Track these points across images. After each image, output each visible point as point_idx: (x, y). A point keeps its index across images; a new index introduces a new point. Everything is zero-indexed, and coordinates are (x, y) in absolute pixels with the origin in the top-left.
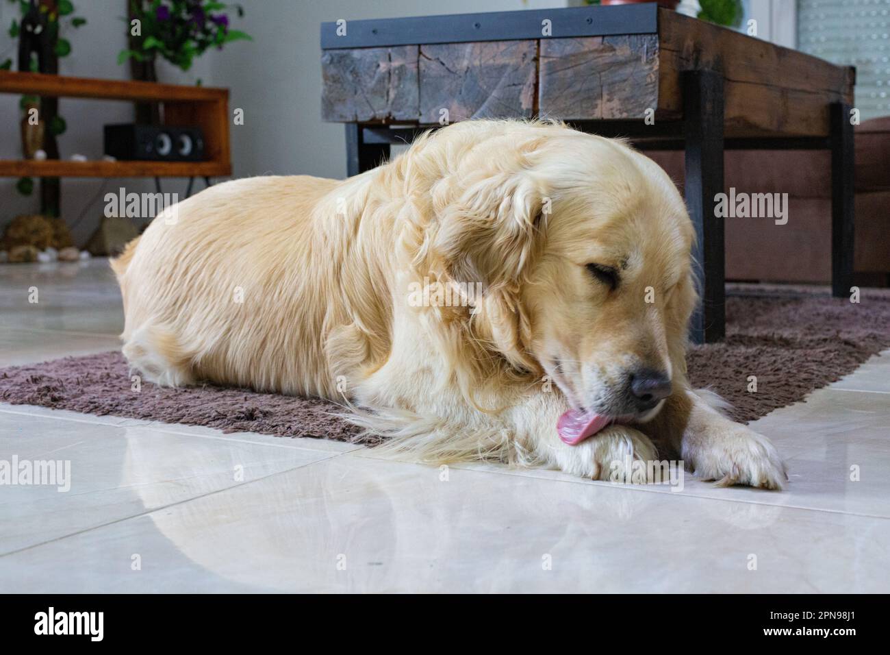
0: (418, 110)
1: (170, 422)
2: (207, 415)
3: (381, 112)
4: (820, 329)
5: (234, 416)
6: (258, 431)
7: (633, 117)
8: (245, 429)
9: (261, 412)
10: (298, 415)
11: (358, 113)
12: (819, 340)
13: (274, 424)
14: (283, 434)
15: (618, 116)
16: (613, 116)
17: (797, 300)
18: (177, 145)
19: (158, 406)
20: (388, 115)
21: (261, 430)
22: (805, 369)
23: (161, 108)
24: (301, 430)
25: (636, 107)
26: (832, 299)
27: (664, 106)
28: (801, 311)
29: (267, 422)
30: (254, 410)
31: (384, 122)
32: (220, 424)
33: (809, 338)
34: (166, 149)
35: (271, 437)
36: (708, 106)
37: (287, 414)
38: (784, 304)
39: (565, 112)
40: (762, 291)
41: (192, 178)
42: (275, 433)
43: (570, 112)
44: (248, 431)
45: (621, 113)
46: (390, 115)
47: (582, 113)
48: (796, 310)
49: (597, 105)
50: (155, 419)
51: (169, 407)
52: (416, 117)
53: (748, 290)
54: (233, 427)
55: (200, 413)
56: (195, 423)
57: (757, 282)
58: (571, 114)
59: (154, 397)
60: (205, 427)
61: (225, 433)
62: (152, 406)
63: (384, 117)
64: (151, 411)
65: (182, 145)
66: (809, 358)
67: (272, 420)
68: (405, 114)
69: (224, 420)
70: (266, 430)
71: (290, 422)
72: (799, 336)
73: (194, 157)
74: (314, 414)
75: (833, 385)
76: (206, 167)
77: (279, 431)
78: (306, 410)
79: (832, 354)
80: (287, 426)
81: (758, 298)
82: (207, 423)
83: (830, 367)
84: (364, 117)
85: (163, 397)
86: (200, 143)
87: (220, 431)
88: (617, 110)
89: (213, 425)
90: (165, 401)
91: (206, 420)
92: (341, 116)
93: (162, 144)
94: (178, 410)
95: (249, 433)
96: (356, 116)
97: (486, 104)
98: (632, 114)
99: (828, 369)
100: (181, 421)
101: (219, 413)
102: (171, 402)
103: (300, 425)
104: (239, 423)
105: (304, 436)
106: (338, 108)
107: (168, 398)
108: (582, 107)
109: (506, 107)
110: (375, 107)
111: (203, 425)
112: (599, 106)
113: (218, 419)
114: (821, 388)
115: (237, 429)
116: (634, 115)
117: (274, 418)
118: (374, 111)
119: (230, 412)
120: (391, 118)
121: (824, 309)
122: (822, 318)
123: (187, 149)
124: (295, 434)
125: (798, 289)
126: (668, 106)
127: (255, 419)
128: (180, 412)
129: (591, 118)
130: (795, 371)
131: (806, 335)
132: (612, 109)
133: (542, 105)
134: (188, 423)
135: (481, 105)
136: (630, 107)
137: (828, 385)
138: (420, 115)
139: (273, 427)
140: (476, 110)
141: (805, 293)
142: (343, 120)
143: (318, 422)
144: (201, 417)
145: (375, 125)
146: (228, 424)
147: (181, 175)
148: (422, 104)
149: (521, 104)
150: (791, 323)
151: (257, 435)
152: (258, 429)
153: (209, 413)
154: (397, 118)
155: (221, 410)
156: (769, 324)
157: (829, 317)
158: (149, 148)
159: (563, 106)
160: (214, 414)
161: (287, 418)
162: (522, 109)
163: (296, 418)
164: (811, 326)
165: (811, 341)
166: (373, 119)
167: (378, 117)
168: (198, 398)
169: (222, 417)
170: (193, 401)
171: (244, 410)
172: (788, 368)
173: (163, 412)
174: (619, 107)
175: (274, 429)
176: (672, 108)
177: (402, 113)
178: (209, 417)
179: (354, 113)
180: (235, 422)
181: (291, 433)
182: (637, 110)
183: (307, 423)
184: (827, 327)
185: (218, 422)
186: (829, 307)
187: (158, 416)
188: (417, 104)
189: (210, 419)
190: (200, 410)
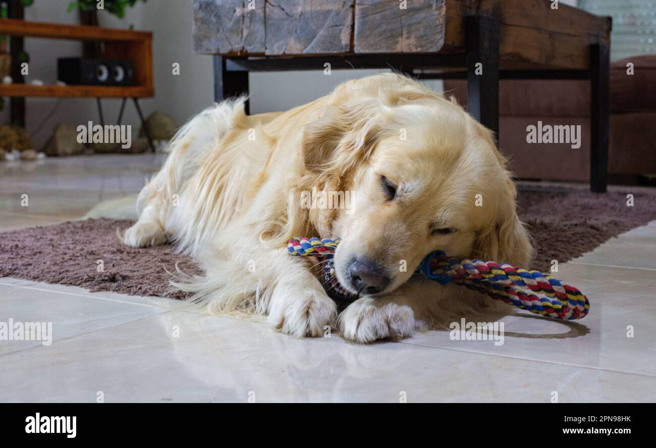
0: (264, 45)
1: (52, 283)
2: (81, 278)
3: (237, 46)
4: (575, 217)
5: (100, 279)
6: (117, 291)
7: (425, 51)
8: (107, 289)
9: (121, 276)
10: (149, 279)
11: (220, 47)
12: (571, 225)
13: (130, 285)
14: (135, 293)
15: (414, 50)
16: (411, 50)
17: (563, 194)
18: (112, 74)
19: (45, 270)
20: (242, 49)
21: (119, 290)
22: (554, 247)
23: (102, 46)
24: (149, 290)
25: (428, 43)
26: (590, 193)
27: (450, 43)
28: (565, 203)
29: (125, 284)
30: (115, 275)
31: (239, 54)
32: (90, 285)
33: (564, 223)
34: (104, 77)
35: (126, 296)
36: (486, 44)
37: (141, 278)
38: (552, 197)
39: (374, 47)
40: (539, 187)
41: (125, 98)
42: (129, 292)
43: (378, 47)
44: (110, 290)
45: (417, 48)
46: (243, 48)
47: (388, 48)
48: (560, 202)
49: (398, 42)
50: (41, 280)
51: (54, 271)
52: (262, 50)
53: (529, 187)
54: (98, 287)
55: (76, 276)
56: (71, 284)
57: (538, 180)
58: (379, 49)
59: (44, 263)
60: (78, 287)
61: (92, 292)
62: (41, 270)
63: (239, 50)
64: (40, 274)
65: (116, 74)
66: (559, 239)
67: (129, 282)
68: (255, 48)
69: (93, 282)
70: (123, 290)
71: (142, 284)
72: (557, 222)
73: (125, 83)
74: (162, 278)
75: (574, 259)
76: (135, 90)
77: (132, 291)
78: (157, 275)
79: (579, 236)
80: (139, 287)
81: (534, 192)
82: (80, 284)
83: (575, 246)
84: (225, 50)
85: (52, 264)
86: (130, 72)
87: (88, 290)
88: (413, 46)
89: (84, 285)
90: (52, 267)
91: (79, 282)
92: (207, 50)
93: (101, 73)
94: (60, 274)
95: (110, 292)
96: (218, 49)
97: (315, 40)
98: (425, 48)
99: (573, 247)
100: (61, 282)
101: (89, 276)
102: (57, 267)
103: (149, 287)
104: (103, 285)
105: (151, 295)
106: (205, 43)
107: (56, 264)
108: (387, 43)
109: (330, 43)
110: (233, 43)
111: (77, 285)
112: (400, 42)
113: (89, 281)
114: (565, 262)
115: (101, 289)
116: (426, 50)
117: (131, 281)
118: (232, 46)
119: (98, 276)
120: (244, 51)
121: (582, 201)
122: (579, 208)
123: (120, 77)
124: (144, 293)
125: (567, 186)
126: (453, 43)
127: (116, 282)
128: (61, 275)
129: (394, 51)
130: (546, 249)
131: (563, 221)
132: (409, 45)
133: (357, 42)
134: (66, 283)
135: (311, 42)
136: (423, 43)
137: (571, 260)
138: (266, 48)
139: (128, 288)
140: (308, 45)
141: (571, 189)
142: (208, 52)
143: (163, 284)
144: (76, 279)
145: (232, 56)
146: (95, 285)
147: (115, 96)
148: (267, 40)
149: (341, 40)
150: (555, 212)
151: (116, 294)
152: (117, 289)
153: (82, 276)
154: (249, 51)
155: (91, 274)
156: (538, 212)
157: (585, 207)
158: (91, 76)
159: (372, 42)
160: (85, 277)
161: (140, 281)
162: (342, 45)
163: (147, 281)
164: (569, 214)
165: (565, 226)
166: (231, 52)
167: (234, 50)
168: (78, 264)
169: (92, 279)
170: (73, 267)
171: (108, 274)
172: (542, 247)
173: (49, 275)
174: (415, 43)
175: (128, 290)
176: (457, 44)
177: (252, 47)
178: (82, 279)
179: (216, 47)
180: (101, 283)
181: (141, 292)
182: (428, 46)
183: (154, 284)
184: (581, 215)
185: (88, 283)
186: (586, 200)
187: (44, 278)
188: (263, 41)
189: (83, 281)
190: (76, 274)
